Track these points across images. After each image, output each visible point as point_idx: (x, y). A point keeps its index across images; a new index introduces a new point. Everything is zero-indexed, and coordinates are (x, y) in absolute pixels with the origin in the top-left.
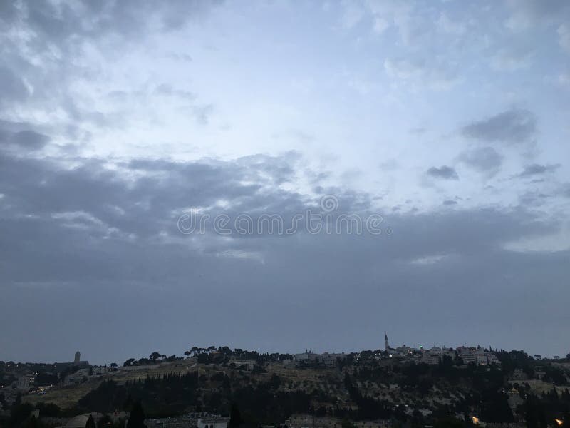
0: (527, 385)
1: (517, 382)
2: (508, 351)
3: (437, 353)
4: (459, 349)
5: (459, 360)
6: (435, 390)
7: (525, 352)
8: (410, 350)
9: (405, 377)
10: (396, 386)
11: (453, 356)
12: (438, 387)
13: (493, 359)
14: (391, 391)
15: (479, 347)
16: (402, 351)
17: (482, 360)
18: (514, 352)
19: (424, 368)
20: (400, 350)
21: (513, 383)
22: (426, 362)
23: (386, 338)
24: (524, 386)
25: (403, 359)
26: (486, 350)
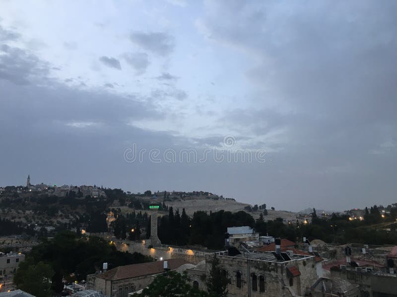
0: (119, 209)
1: (114, 207)
2: (112, 188)
3: (65, 189)
4: (82, 187)
5: (80, 194)
6: (60, 213)
7: (122, 190)
8: (46, 187)
9: (39, 205)
10: (31, 211)
11: (77, 191)
12: (62, 211)
13: (103, 193)
14: (26, 215)
15: (95, 186)
16: (39, 187)
17: (95, 195)
18: (116, 190)
19: (54, 199)
20: (38, 186)
21: (111, 208)
22: (57, 195)
23: (29, 178)
24: (117, 210)
25: (39, 192)
26: (99, 188)
